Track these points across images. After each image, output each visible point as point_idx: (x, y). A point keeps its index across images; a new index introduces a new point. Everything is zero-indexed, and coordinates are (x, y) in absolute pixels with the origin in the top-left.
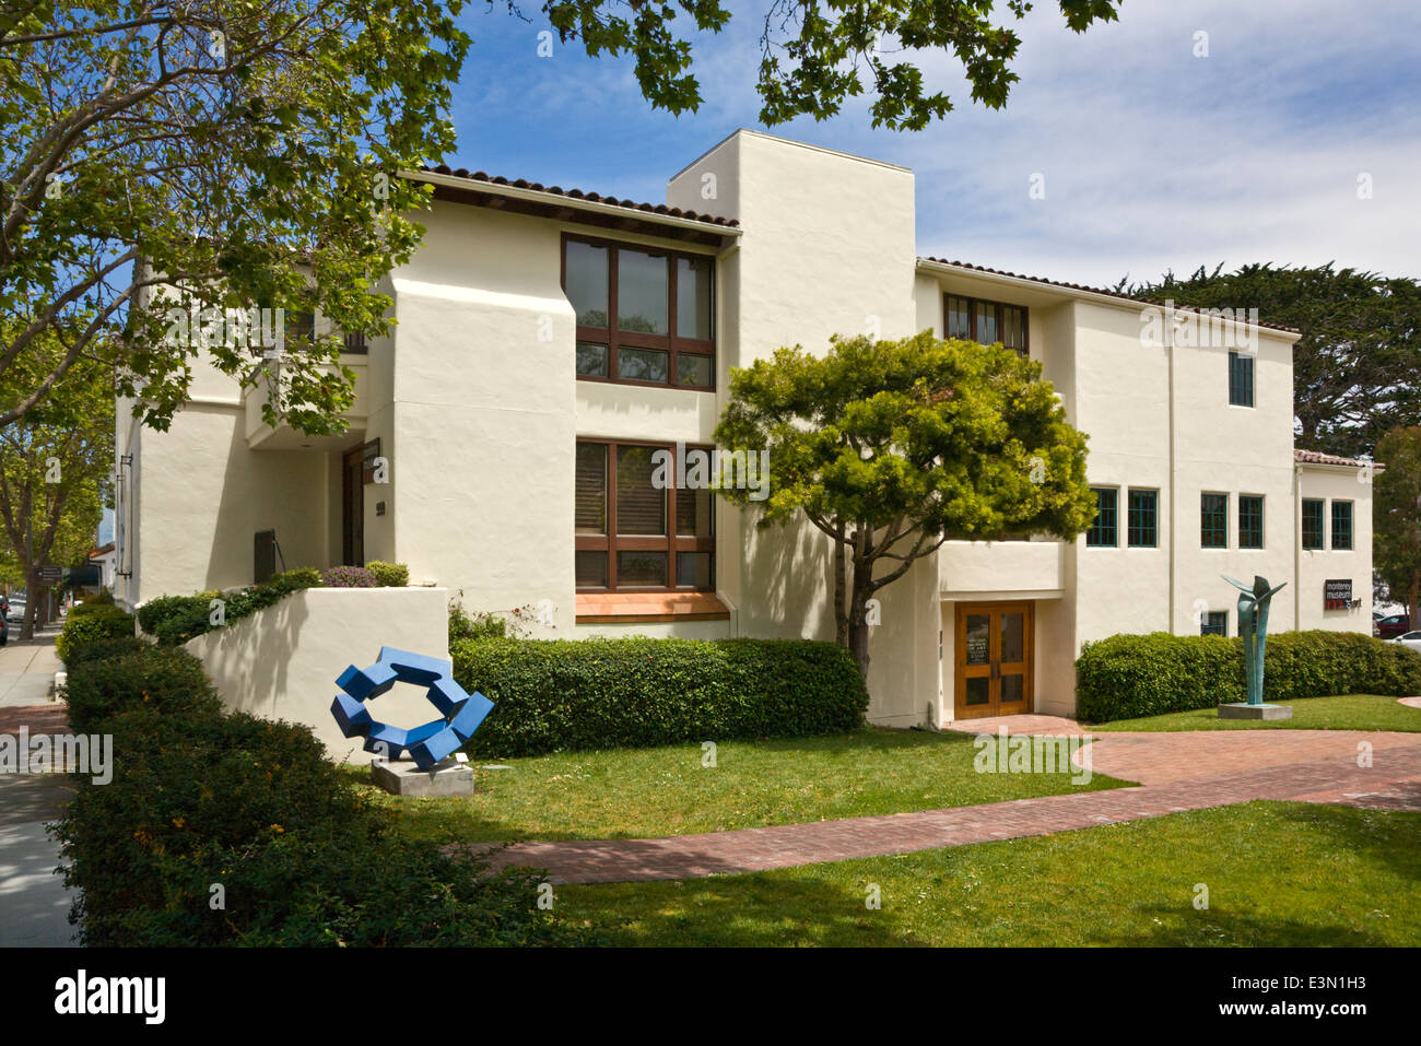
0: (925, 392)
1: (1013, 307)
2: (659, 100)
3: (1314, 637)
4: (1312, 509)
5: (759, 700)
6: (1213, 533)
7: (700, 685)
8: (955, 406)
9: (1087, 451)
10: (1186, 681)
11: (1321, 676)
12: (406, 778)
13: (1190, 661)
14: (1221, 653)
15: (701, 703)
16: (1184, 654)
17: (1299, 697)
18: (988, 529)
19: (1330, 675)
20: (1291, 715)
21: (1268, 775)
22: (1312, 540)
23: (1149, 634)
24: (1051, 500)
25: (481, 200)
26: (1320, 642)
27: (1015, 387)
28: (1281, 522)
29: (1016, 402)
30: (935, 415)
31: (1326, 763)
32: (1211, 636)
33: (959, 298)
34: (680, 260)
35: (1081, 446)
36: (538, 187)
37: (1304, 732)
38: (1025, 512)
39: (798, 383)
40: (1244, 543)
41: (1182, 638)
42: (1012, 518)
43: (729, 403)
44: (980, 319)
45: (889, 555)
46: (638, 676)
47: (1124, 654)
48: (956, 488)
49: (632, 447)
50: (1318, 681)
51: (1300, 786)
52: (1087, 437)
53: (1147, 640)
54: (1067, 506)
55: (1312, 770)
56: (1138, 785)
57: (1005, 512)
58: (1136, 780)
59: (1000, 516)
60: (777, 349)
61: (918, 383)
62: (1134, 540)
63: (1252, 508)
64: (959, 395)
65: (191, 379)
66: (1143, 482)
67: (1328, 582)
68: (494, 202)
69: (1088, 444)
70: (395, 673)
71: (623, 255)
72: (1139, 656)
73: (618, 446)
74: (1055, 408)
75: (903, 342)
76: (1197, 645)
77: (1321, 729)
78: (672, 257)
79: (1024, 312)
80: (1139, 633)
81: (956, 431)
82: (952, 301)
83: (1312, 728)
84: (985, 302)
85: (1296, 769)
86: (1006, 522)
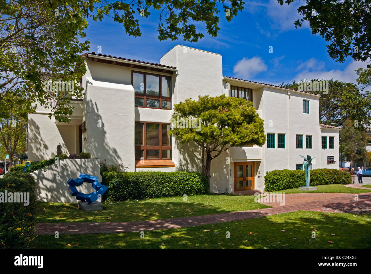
0: (221, 110)
1: (248, 89)
2: (131, 34)
3: (324, 170)
4: (324, 139)
5: (181, 187)
6: (299, 145)
7: (165, 183)
8: (228, 113)
9: (263, 124)
10: (292, 181)
11: (326, 180)
12: (84, 206)
13: (293, 176)
14: (301, 174)
15: (166, 187)
16: (291, 174)
17: (320, 185)
18: (236, 144)
19: (328, 179)
20: (316, 189)
21: (305, 204)
22: (324, 146)
23: (283, 169)
24: (254, 136)
25: (110, 62)
26: (326, 171)
27: (245, 108)
28: (317, 142)
29: (245, 112)
30: (223, 115)
31: (320, 201)
32: (299, 170)
33: (235, 87)
34: (162, 77)
35: (262, 123)
36: (125, 59)
37: (318, 193)
38: (247, 139)
39: (190, 108)
40: (307, 147)
41: (291, 171)
42: (243, 141)
43: (174, 113)
44: (240, 92)
45: (216, 151)
46: (149, 181)
47: (276, 175)
48: (228, 133)
49: (153, 124)
50: (325, 181)
51: (312, 207)
52: (264, 121)
53: (282, 171)
54: (258, 138)
55: (316, 203)
56: (272, 207)
57: (241, 140)
58: (271, 206)
59: (240, 140)
60: (186, 99)
61: (219, 107)
62: (279, 147)
63: (309, 138)
64: (230, 110)
65: (37, 107)
66: (281, 132)
67: (328, 157)
68: (113, 63)
69: (264, 123)
70: (83, 180)
71: (147, 76)
72: (280, 175)
73: (147, 124)
74: (256, 114)
75: (217, 97)
76: (295, 172)
77: (322, 192)
78: (160, 77)
79: (251, 90)
80: (281, 170)
81: (229, 119)
82: (233, 88)
83: (320, 192)
84: (242, 88)
85: (312, 203)
86: (242, 142)
